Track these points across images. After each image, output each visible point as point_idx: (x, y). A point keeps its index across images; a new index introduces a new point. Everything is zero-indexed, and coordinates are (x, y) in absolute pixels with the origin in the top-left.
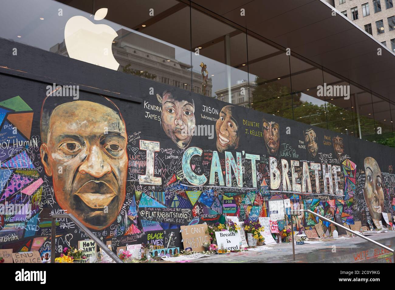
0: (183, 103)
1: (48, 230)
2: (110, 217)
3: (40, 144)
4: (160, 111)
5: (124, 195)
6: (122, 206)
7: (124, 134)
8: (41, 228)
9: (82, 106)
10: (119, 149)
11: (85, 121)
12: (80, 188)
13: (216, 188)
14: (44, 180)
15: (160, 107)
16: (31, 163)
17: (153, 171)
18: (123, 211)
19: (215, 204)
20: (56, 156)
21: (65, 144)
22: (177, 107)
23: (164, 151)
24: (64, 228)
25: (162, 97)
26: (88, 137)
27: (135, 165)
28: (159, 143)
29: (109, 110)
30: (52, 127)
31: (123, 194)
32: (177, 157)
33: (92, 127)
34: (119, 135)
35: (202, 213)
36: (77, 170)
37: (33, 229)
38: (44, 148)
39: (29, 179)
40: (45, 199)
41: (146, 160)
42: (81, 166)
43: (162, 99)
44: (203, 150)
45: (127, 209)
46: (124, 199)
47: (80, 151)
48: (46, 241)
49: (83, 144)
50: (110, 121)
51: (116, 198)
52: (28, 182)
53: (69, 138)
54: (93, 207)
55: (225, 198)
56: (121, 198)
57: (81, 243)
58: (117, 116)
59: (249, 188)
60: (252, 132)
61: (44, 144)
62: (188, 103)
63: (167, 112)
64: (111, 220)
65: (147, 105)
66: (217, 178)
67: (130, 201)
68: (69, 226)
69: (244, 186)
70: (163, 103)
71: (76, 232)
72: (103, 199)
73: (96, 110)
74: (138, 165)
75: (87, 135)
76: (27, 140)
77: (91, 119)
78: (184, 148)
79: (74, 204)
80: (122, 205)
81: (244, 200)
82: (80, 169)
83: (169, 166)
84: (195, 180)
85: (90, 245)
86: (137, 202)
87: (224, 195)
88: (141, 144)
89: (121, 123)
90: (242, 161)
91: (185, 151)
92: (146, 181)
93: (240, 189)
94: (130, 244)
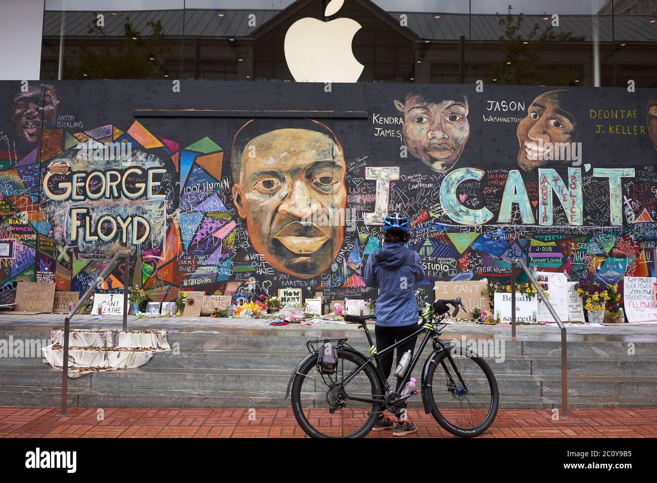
0: (445, 105)
1: (243, 275)
2: (321, 264)
3: (231, 185)
4: (401, 123)
5: (342, 238)
6: (338, 252)
7: (340, 161)
8: (235, 273)
9: (281, 135)
10: (333, 181)
11: (286, 153)
12: (280, 231)
13: (513, 228)
14: (237, 223)
15: (401, 119)
16: (222, 205)
17: (386, 206)
18: (341, 258)
19: (511, 253)
20: (250, 196)
21: (260, 182)
22: (433, 113)
23: (407, 178)
24: (261, 274)
25: (403, 102)
26: (289, 171)
27: (358, 201)
28: (398, 168)
29: (318, 135)
30: (244, 164)
31: (340, 237)
32: (430, 185)
33: (295, 158)
34: (333, 164)
35: (480, 265)
36: (276, 211)
37: (226, 273)
38: (236, 189)
39: (221, 222)
40: (238, 243)
41: (375, 193)
42: (281, 206)
43: (404, 105)
44: (484, 170)
45: (346, 255)
46: (341, 244)
47: (279, 188)
48: (241, 286)
49: (283, 180)
50: (319, 149)
51: (330, 242)
52: (220, 225)
53: (265, 175)
54: (297, 252)
55: (534, 243)
56: (337, 242)
57: (281, 292)
58: (330, 141)
59: (600, 227)
60: (614, 130)
61: (236, 185)
62: (454, 102)
63: (414, 123)
64: (322, 268)
65: (378, 118)
66: (517, 212)
67: (351, 246)
68: (267, 272)
69: (585, 223)
70: (406, 110)
71: (275, 278)
72: (311, 243)
73: (299, 138)
74: (362, 201)
75: (288, 169)
76: (218, 181)
77: (292, 149)
78: (445, 172)
79: (273, 248)
80: (338, 250)
81: (584, 247)
82: (280, 209)
83: (415, 199)
84: (465, 218)
85: (293, 294)
86: (361, 248)
87: (532, 239)
88: (368, 172)
89: (336, 148)
90: (583, 181)
91: (446, 175)
92: (376, 221)
93: (575, 229)
94: (349, 298)
